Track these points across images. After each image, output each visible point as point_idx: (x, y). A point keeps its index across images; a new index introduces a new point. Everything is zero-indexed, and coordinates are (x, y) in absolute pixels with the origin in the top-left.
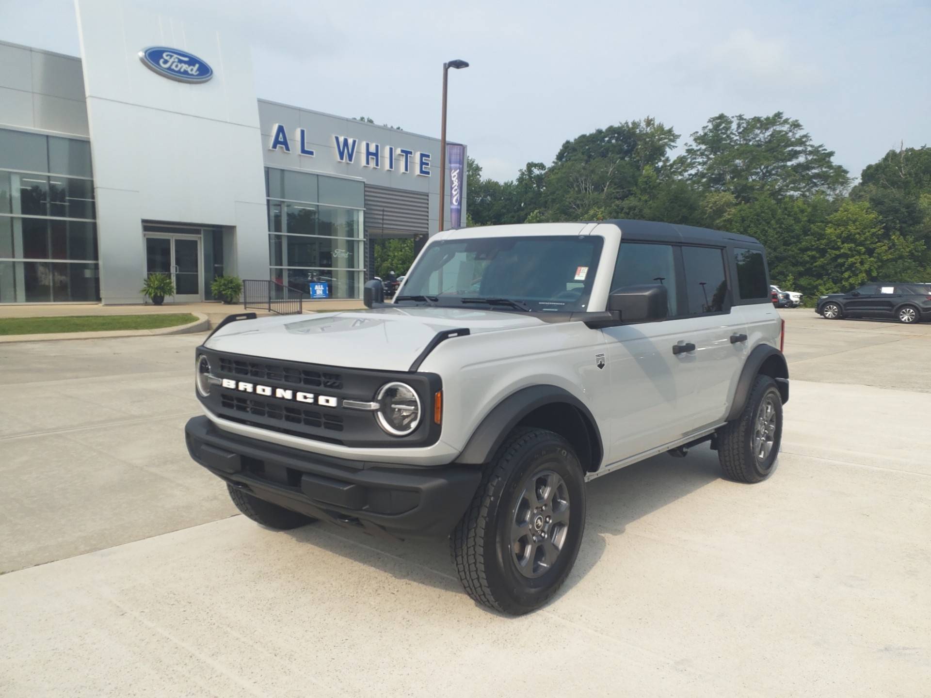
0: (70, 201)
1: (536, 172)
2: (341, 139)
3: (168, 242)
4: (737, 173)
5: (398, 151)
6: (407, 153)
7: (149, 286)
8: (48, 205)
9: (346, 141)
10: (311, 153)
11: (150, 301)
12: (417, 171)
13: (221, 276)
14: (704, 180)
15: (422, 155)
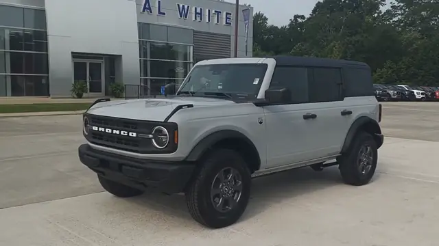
0: (35, 42)
1: (300, 20)
2: (181, 6)
3: (85, 64)
4: (423, 19)
5: (213, 12)
6: (218, 13)
7: (75, 88)
8: (23, 45)
9: (183, 6)
10: (164, 14)
11: (75, 96)
12: (224, 23)
13: (114, 82)
14: (402, 24)
15: (227, 14)
